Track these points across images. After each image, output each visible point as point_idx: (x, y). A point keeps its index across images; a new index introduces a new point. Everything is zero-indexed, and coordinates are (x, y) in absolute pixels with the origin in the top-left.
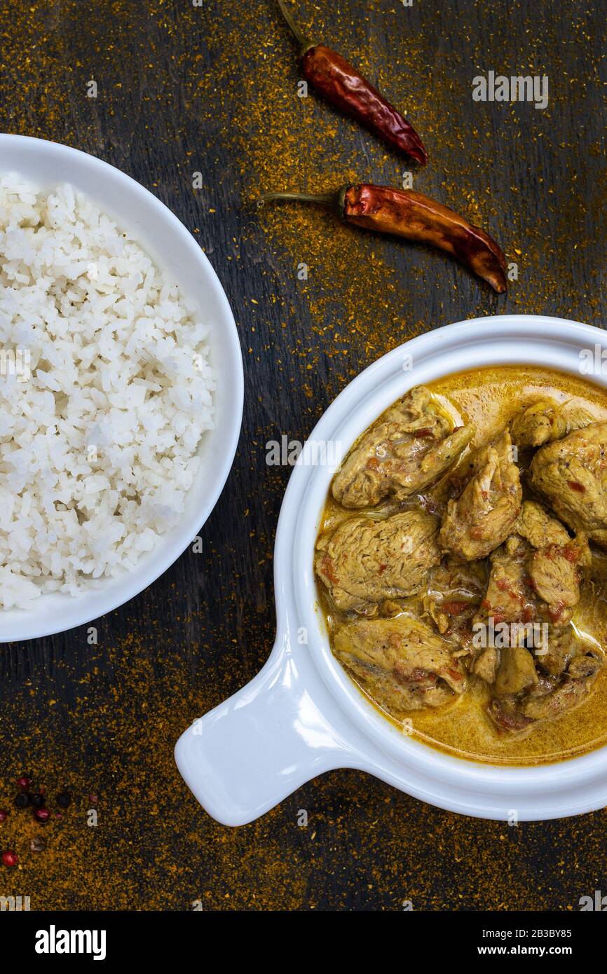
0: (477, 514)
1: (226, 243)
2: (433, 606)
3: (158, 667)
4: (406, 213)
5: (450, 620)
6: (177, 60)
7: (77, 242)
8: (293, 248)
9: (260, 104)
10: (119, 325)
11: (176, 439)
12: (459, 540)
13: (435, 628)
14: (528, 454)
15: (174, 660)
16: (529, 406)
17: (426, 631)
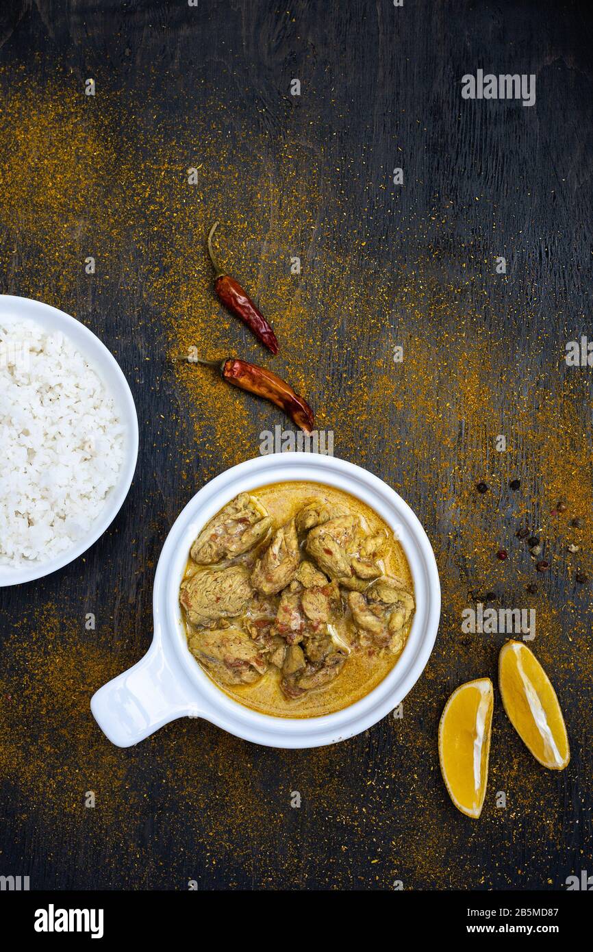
0: (271, 567)
1: (152, 379)
2: (249, 623)
3: (63, 624)
4: (259, 381)
5: (258, 631)
6: (144, 269)
7: (59, 365)
8: (191, 389)
9: (188, 302)
10: (74, 416)
11: (94, 488)
12: (261, 582)
13: (250, 636)
14: (304, 533)
15: (72, 622)
16: (308, 505)
17: (245, 637)
